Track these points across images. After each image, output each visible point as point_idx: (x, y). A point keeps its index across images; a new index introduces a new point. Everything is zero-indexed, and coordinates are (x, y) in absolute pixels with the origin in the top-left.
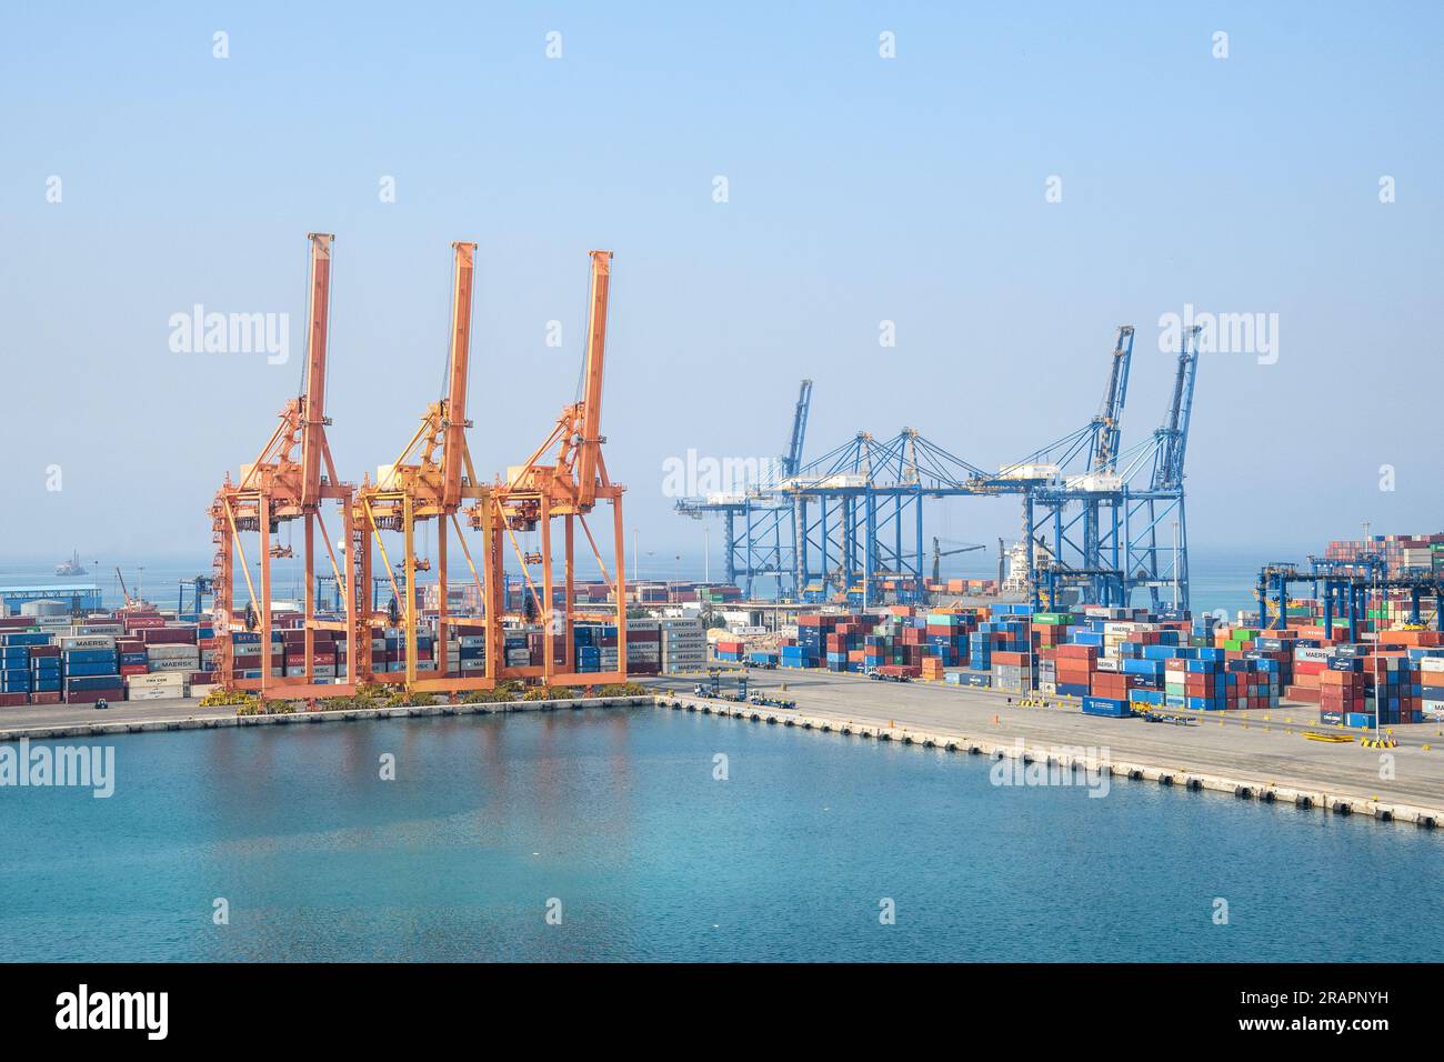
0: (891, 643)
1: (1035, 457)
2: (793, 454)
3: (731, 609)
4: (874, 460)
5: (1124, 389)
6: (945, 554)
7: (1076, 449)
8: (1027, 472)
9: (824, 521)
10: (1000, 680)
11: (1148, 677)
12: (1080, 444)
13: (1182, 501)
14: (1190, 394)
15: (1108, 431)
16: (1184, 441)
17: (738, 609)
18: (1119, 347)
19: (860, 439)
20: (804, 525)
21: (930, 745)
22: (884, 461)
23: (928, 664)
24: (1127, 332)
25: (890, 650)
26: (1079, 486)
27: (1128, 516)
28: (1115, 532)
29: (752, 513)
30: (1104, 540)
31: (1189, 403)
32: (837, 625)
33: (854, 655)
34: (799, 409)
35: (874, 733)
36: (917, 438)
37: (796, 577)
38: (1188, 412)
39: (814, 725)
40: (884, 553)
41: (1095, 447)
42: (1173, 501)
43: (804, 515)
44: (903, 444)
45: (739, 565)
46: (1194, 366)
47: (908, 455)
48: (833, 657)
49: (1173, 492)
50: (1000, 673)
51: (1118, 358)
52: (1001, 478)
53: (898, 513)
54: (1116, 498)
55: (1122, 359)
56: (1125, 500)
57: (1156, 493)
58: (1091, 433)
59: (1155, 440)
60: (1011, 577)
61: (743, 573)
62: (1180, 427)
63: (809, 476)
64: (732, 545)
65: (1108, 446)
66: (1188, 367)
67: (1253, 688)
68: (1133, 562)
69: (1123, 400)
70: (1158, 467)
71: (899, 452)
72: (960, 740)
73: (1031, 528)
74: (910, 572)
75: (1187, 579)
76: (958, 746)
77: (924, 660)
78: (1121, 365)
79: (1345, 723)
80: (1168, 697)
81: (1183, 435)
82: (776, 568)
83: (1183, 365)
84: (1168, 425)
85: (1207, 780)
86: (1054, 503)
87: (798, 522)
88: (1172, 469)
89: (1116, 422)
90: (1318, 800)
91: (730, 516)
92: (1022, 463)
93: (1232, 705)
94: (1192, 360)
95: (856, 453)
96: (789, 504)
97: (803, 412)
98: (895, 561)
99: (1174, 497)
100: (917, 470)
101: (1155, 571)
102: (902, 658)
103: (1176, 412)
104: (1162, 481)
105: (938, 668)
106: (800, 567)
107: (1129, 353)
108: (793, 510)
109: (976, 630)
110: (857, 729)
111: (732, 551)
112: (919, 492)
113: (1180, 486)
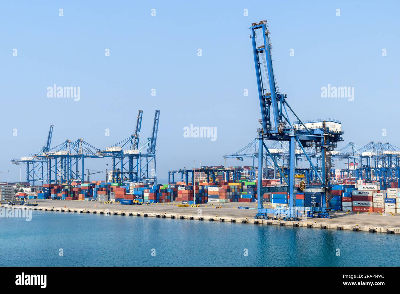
0: (70, 191)
1: (116, 145)
2: (47, 146)
3: (25, 187)
4: (71, 147)
5: (140, 127)
6: (91, 174)
7: (127, 143)
8: (114, 149)
9: (56, 165)
10: (100, 199)
11: (139, 196)
12: (129, 141)
13: (155, 157)
14: (157, 128)
15: (136, 138)
16: (156, 141)
17: (28, 187)
18: (139, 116)
19: (67, 141)
20: (50, 166)
21: (76, 212)
22: (73, 147)
23: (80, 196)
24: (141, 112)
25: (69, 192)
26: (127, 153)
27: (141, 161)
28: (137, 165)
29: (35, 163)
30: (134, 168)
31: (157, 131)
32: (54, 186)
33: (59, 195)
34: (50, 133)
35: (60, 210)
36: (83, 141)
37: (47, 181)
38: (156, 133)
39: (43, 209)
40: (74, 174)
41: (132, 143)
42: (152, 157)
43: (50, 163)
44: (79, 143)
45: (31, 178)
46: (158, 121)
47: (80, 146)
48: (53, 195)
49: (153, 155)
50: (100, 197)
51: (138, 119)
52: (106, 151)
53: (77, 162)
54: (138, 156)
55: (139, 119)
56: (140, 157)
57: (148, 155)
58: (131, 139)
59: (148, 140)
60: (109, 180)
61: (32, 181)
62: (155, 137)
63: (52, 152)
64: (28, 173)
65: (136, 142)
66: (157, 121)
67: (166, 197)
68: (142, 174)
69: (140, 130)
70: (149, 148)
71: (77, 145)
72: (84, 210)
73: (114, 165)
74: (80, 179)
75: (156, 178)
76: (83, 211)
77: (79, 195)
78: (139, 120)
79: (188, 203)
80: (144, 200)
81: (155, 139)
82: (42, 179)
83: (155, 120)
84: (151, 137)
85: (149, 214)
86: (120, 157)
87: (49, 165)
88: (152, 148)
89: (138, 136)
90: (176, 216)
91: (28, 164)
92: (112, 147)
93: (161, 201)
94: (158, 119)
95: (66, 145)
96: (46, 161)
97: (51, 134)
98: (76, 177)
99: (153, 156)
100: (82, 150)
101: (148, 177)
102: (73, 195)
103: (154, 133)
104: (150, 152)
105: (83, 197)
106: (49, 178)
107: (141, 117)
108: (47, 162)
109: (95, 187)
110: (55, 209)
111: (29, 174)
112: (84, 157)
113: (154, 153)
